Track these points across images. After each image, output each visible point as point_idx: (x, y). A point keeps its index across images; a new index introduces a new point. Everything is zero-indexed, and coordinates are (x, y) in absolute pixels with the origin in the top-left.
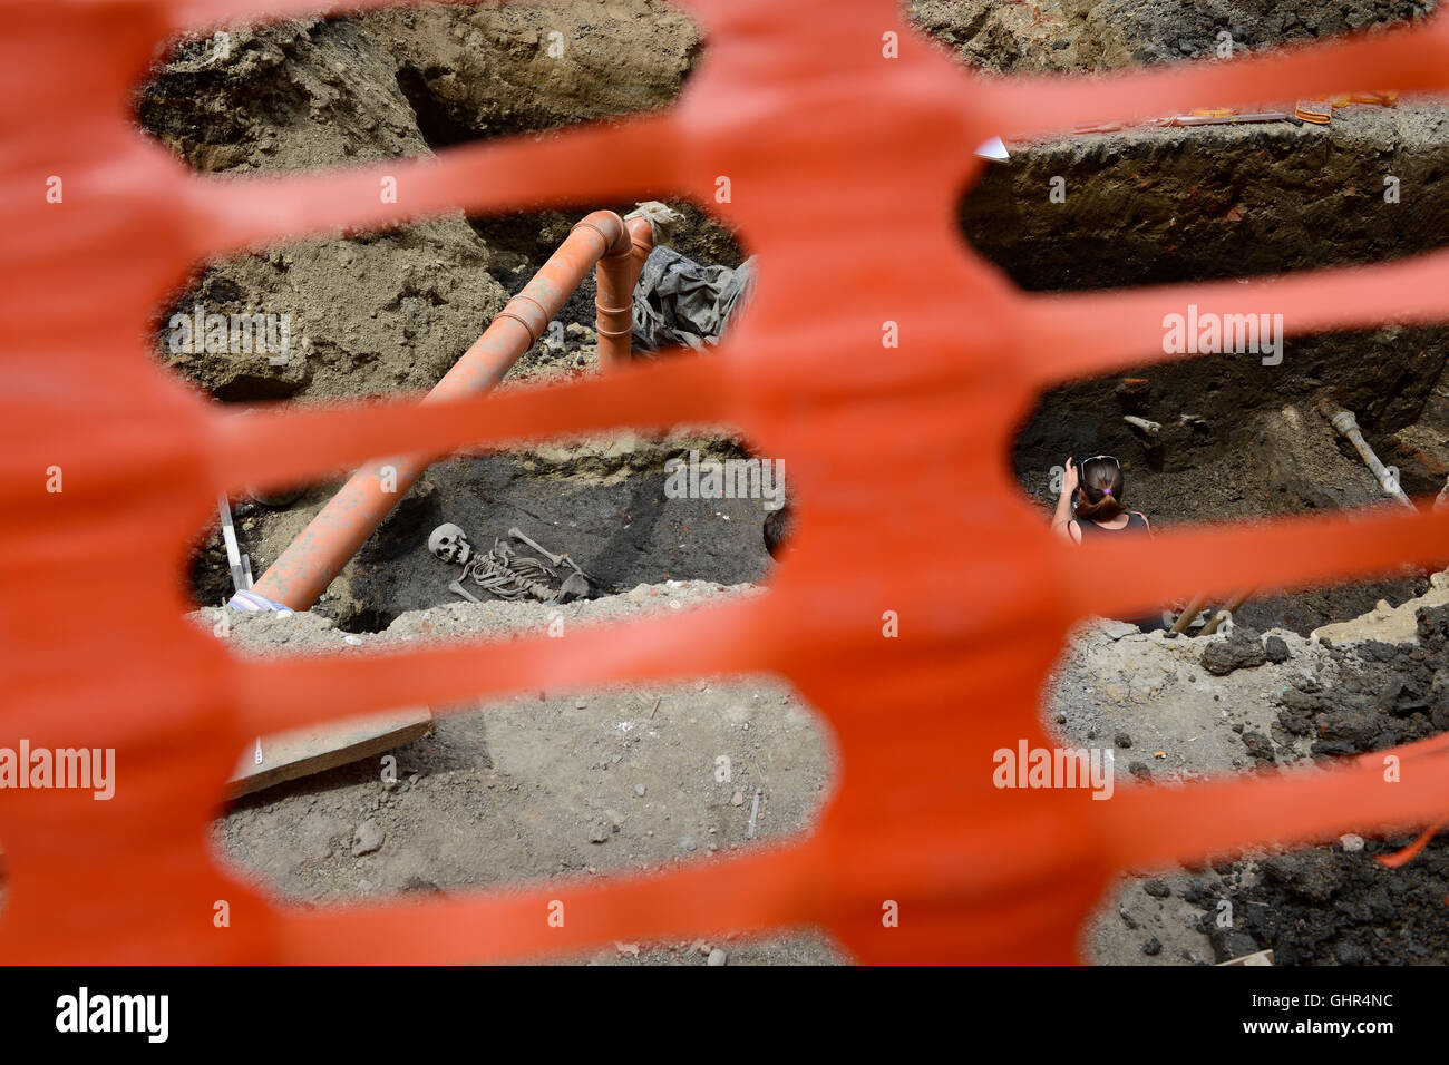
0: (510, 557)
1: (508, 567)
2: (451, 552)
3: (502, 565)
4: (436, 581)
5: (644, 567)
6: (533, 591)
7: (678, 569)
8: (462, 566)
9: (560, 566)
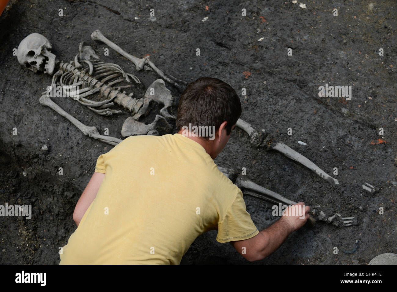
0: (94, 63)
1: (93, 75)
2: (38, 65)
3: (87, 72)
4: (27, 93)
5: (225, 64)
6: (118, 101)
7: (258, 65)
8: (51, 76)
9: (142, 70)
